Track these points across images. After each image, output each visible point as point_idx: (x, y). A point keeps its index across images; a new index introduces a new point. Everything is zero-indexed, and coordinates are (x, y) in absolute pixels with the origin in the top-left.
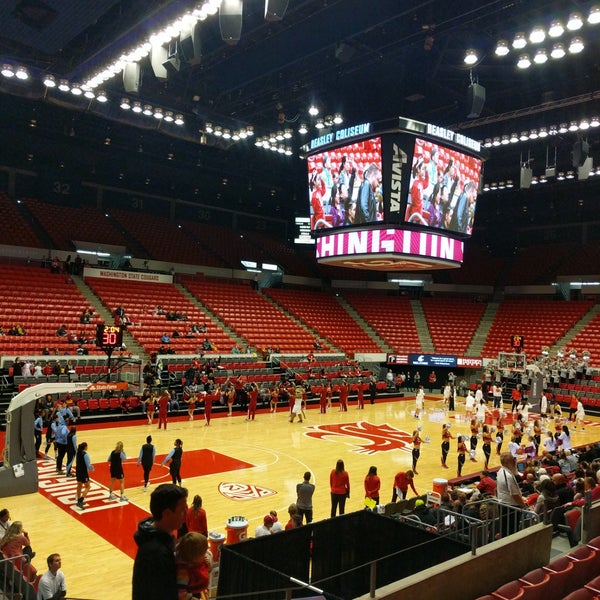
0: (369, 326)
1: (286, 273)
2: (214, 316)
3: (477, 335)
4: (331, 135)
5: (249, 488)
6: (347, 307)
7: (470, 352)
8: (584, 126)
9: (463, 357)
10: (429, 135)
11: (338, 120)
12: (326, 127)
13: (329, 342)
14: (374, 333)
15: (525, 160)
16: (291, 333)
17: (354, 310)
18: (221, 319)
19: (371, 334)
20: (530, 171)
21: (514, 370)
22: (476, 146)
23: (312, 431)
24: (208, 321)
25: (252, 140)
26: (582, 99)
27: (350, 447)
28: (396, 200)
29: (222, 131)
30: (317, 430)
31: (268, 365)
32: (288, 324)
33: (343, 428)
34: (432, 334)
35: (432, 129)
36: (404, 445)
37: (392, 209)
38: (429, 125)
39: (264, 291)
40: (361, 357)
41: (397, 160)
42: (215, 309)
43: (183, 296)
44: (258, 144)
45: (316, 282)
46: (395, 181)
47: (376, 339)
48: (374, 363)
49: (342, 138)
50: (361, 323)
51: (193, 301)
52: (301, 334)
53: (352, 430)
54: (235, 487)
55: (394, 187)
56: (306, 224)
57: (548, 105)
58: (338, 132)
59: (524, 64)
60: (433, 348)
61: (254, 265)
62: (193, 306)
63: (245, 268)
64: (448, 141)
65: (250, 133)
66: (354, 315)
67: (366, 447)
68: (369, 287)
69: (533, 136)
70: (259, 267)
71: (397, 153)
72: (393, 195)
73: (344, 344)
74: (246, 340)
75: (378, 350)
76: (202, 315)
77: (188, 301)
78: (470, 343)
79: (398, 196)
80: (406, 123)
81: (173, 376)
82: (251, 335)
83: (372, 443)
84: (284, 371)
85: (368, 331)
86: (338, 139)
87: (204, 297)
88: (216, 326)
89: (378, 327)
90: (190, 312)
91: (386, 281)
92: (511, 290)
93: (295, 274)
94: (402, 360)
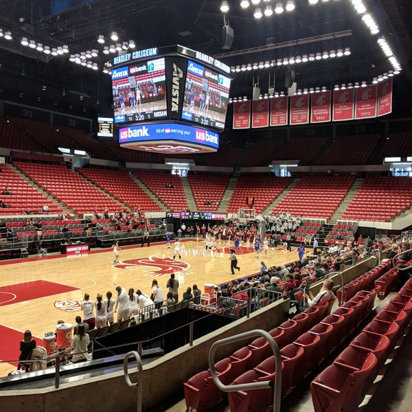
0: (153, 194)
1: (92, 157)
2: (40, 187)
3: (223, 199)
4: (129, 55)
5: (77, 304)
6: (137, 181)
7: (219, 210)
8: (292, 61)
9: (215, 213)
10: (197, 59)
11: (132, 46)
12: (123, 50)
13: (126, 205)
14: (157, 199)
15: (256, 82)
16: (98, 200)
17: (143, 183)
18: (45, 190)
19: (155, 200)
20: (259, 89)
21: (249, 219)
22: (227, 69)
23: (118, 264)
24: (34, 191)
26: (291, 44)
27: (146, 273)
28: (176, 103)
29: (43, 47)
30: (121, 263)
31: (83, 222)
32: (96, 193)
33: (140, 261)
34: (195, 199)
35: (199, 55)
36: (181, 269)
37: (173, 109)
38: (197, 52)
39: (76, 169)
40: (149, 215)
41: (176, 75)
42: (40, 182)
43: (14, 173)
44: (72, 60)
45: (115, 164)
46: (175, 90)
47: (159, 203)
48: (158, 219)
49: (137, 57)
50: (148, 192)
51: (22, 176)
52: (106, 200)
53: (146, 262)
54: (67, 303)
55: (174, 94)
56: (106, 122)
57: (270, 46)
58: (134, 53)
59: (258, 15)
60: (196, 208)
61: (68, 151)
62: (23, 180)
63: (62, 153)
64: (209, 64)
65: (66, 51)
66: (142, 186)
67: (157, 272)
68: (154, 168)
69: (261, 66)
70: (72, 152)
71: (176, 70)
72: (173, 99)
74: (65, 205)
75: (160, 210)
76: (30, 187)
77: (18, 176)
78: (219, 204)
79: (177, 100)
80: (182, 49)
81: (10, 231)
82: (68, 201)
83: (160, 269)
84: (95, 225)
85: (153, 197)
86: (134, 58)
87: (31, 174)
88: (41, 195)
89: (159, 195)
90: (21, 185)
91: (164, 163)
92: (244, 170)
93: (99, 158)
94: (176, 215)
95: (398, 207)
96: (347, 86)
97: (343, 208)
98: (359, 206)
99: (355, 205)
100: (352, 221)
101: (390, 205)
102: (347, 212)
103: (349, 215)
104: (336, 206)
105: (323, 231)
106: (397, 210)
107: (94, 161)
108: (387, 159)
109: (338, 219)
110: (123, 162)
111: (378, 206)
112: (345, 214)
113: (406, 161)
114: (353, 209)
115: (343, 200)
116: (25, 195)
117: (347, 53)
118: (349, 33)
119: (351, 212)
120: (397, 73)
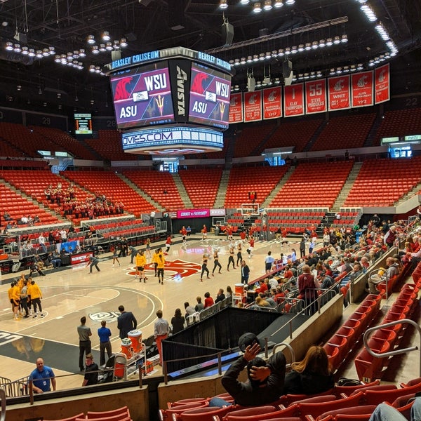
0: (145, 193)
1: (75, 158)
2: (29, 196)
3: (219, 193)
4: (129, 59)
5: (111, 315)
6: (126, 180)
7: (216, 205)
8: (288, 53)
9: (213, 209)
10: (200, 60)
11: (124, 45)
14: (150, 198)
15: (250, 72)
17: (132, 183)
18: (34, 199)
19: (148, 199)
20: (254, 79)
21: (252, 214)
22: (228, 66)
23: (131, 271)
24: (24, 200)
25: (53, 58)
28: (182, 106)
29: (28, 51)
30: (133, 270)
31: (81, 230)
33: (151, 267)
34: (189, 196)
35: (201, 56)
37: (180, 113)
38: (199, 53)
39: (61, 173)
41: (181, 78)
42: (27, 191)
44: (58, 61)
45: (100, 164)
46: (180, 93)
47: (152, 203)
49: (138, 61)
50: (139, 191)
51: (8, 186)
54: (101, 315)
55: (180, 97)
56: (83, 119)
57: (264, 38)
58: (134, 57)
59: (257, 10)
60: (192, 205)
61: (48, 153)
62: (9, 190)
63: (42, 156)
64: (212, 64)
65: (52, 53)
66: (132, 186)
67: (174, 276)
68: (140, 165)
69: (256, 60)
70: (53, 155)
71: (180, 73)
72: (179, 103)
73: (131, 208)
76: (18, 197)
77: (4, 186)
78: (216, 199)
79: (183, 103)
83: (176, 273)
85: (145, 197)
86: (134, 61)
87: (16, 182)
88: (32, 204)
89: (152, 194)
90: (9, 195)
91: (151, 159)
92: (236, 160)
93: (82, 159)
94: (173, 215)
95: (400, 190)
96: (342, 70)
97: (345, 194)
98: (361, 191)
99: (357, 191)
100: (356, 208)
101: (392, 188)
102: (349, 199)
103: (351, 202)
104: (337, 193)
105: (327, 220)
106: (400, 193)
107: (77, 163)
108: (385, 140)
109: (341, 206)
110: (108, 161)
111: (380, 190)
112: (347, 200)
113: (404, 140)
114: (355, 195)
115: (343, 186)
116: (15, 205)
117: (345, 40)
118: (344, 20)
119: (353, 198)
120: (393, 55)
